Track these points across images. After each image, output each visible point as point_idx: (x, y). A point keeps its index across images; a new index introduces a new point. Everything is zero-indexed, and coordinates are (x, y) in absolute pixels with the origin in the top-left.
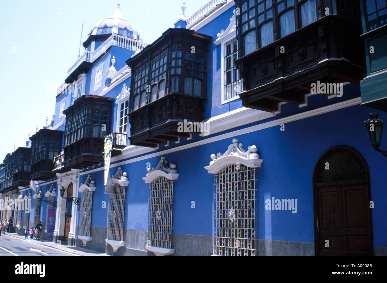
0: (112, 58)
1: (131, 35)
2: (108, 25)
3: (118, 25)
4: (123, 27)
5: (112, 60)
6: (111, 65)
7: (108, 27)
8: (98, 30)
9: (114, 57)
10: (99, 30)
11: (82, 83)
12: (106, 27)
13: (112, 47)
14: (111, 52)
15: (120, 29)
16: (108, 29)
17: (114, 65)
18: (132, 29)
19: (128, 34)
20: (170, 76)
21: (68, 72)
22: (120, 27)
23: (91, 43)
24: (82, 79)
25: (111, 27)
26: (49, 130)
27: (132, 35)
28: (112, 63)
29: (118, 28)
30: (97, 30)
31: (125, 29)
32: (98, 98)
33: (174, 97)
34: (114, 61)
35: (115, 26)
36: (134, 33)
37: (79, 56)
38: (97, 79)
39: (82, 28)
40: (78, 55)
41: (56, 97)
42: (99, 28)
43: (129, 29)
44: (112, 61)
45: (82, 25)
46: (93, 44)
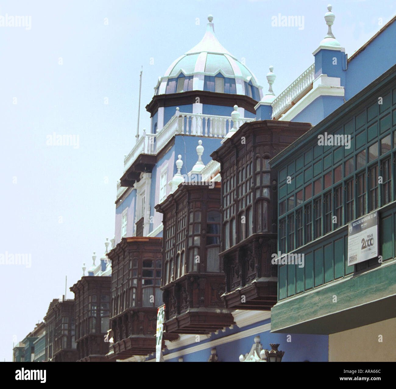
0: (177, 159)
1: (231, 86)
2: (186, 73)
3: (202, 71)
4: (214, 74)
5: (178, 161)
6: (176, 170)
7: (186, 76)
8: (168, 85)
9: (180, 156)
10: (170, 83)
11: (144, 191)
12: (181, 76)
13: (176, 137)
14: (174, 147)
15: (207, 78)
16: (186, 81)
17: (181, 171)
18: (234, 74)
19: (225, 85)
20: (188, 247)
21: (126, 162)
22: (208, 74)
23: (157, 110)
24: (145, 183)
25: (191, 77)
26: (98, 277)
27: (233, 85)
28: (177, 167)
29: (203, 78)
30: (166, 83)
31: (220, 75)
32: (148, 240)
33: (192, 279)
34: (180, 162)
35: (198, 75)
36: (236, 81)
37: (138, 136)
38: (161, 189)
39: (141, 81)
40: (136, 134)
41: (115, 202)
42: (170, 80)
43: (226, 75)
44: (177, 164)
45: (140, 74)
46: (161, 111)
